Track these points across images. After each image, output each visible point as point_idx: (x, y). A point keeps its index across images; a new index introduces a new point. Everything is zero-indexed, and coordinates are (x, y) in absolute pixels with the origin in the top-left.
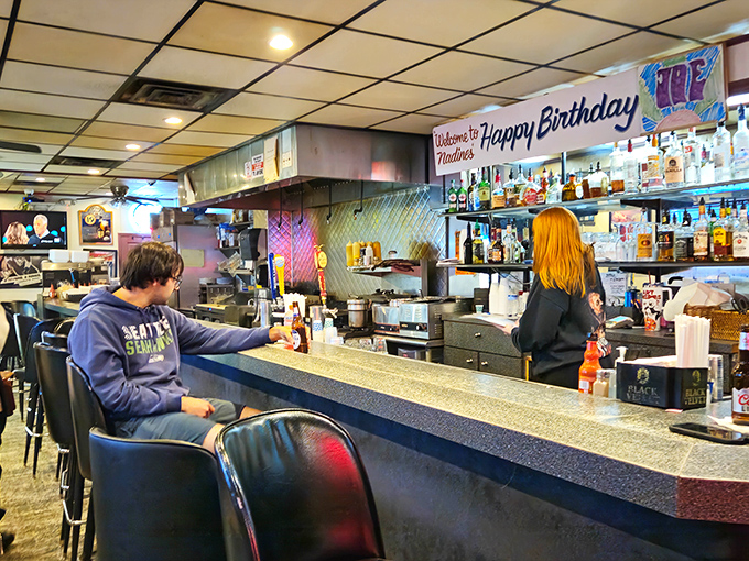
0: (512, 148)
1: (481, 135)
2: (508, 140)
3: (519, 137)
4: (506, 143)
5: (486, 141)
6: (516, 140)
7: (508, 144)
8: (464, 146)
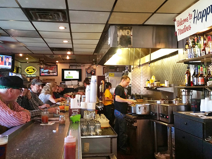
0: (206, 20)
1: (193, 17)
2: (204, 16)
3: (208, 14)
4: (203, 18)
5: (195, 19)
6: (208, 16)
7: (204, 18)
8: (187, 24)
